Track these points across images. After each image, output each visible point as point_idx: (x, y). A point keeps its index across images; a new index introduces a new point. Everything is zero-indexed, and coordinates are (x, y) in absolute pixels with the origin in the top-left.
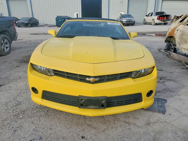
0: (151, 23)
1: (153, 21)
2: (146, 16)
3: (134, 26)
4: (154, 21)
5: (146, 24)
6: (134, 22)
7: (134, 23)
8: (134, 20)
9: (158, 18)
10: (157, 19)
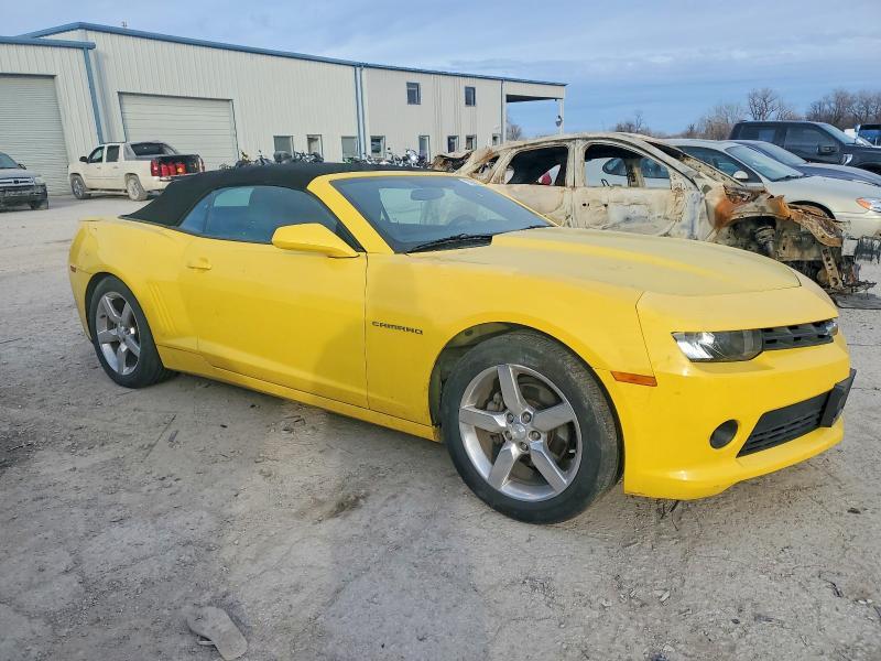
0: (123, 193)
1: (132, 182)
2: (83, 159)
3: (47, 208)
4: (137, 182)
5: (89, 197)
6: (40, 190)
7: (45, 194)
8: (41, 180)
9: (156, 169)
10: (153, 174)
